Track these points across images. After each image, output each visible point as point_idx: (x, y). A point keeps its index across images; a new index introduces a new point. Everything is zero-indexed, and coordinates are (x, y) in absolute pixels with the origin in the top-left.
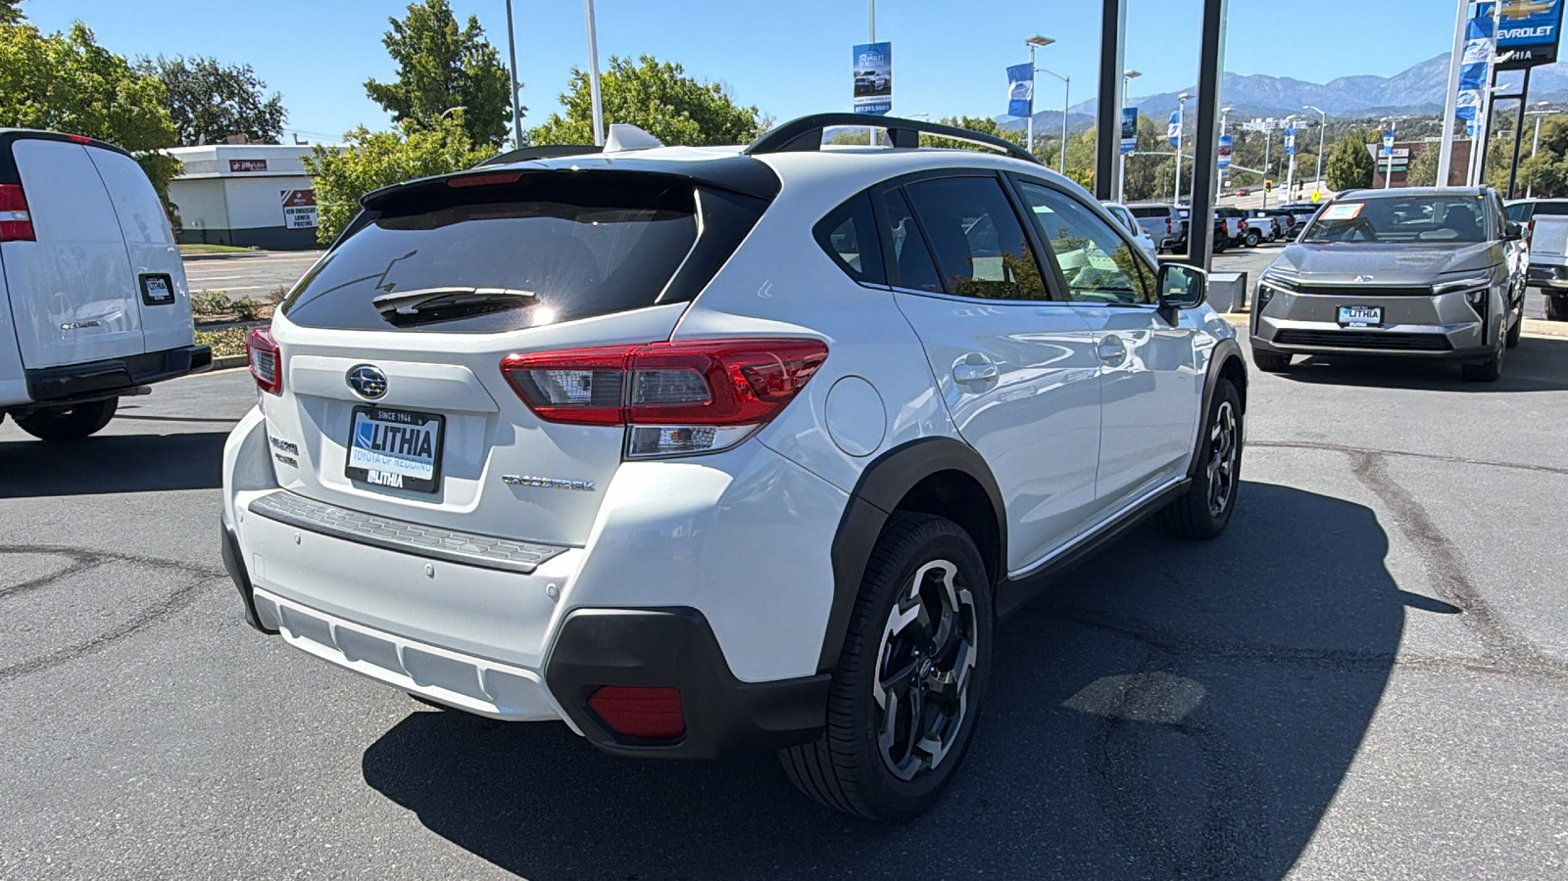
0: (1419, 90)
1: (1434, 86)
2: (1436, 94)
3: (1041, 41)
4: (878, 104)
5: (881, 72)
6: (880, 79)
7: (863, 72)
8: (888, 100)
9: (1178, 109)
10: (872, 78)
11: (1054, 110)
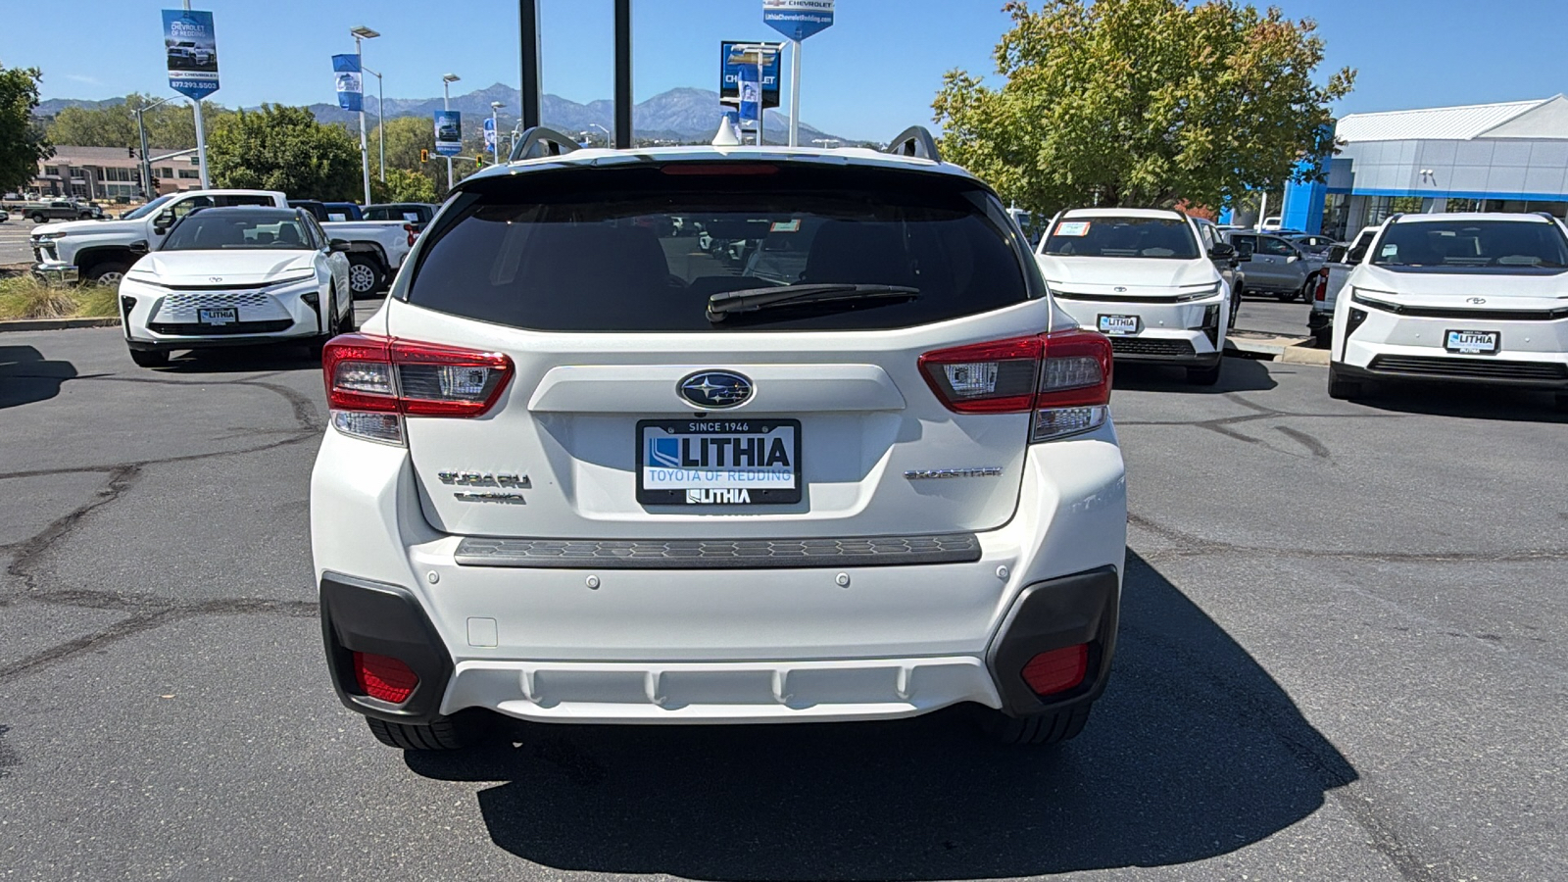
0: (660, 118)
1: (671, 117)
2: (673, 123)
3: (366, 33)
4: (203, 81)
5: (202, 45)
6: (202, 53)
7: (178, 41)
8: (214, 78)
9: (491, 116)
10: (191, 50)
11: (329, 104)
